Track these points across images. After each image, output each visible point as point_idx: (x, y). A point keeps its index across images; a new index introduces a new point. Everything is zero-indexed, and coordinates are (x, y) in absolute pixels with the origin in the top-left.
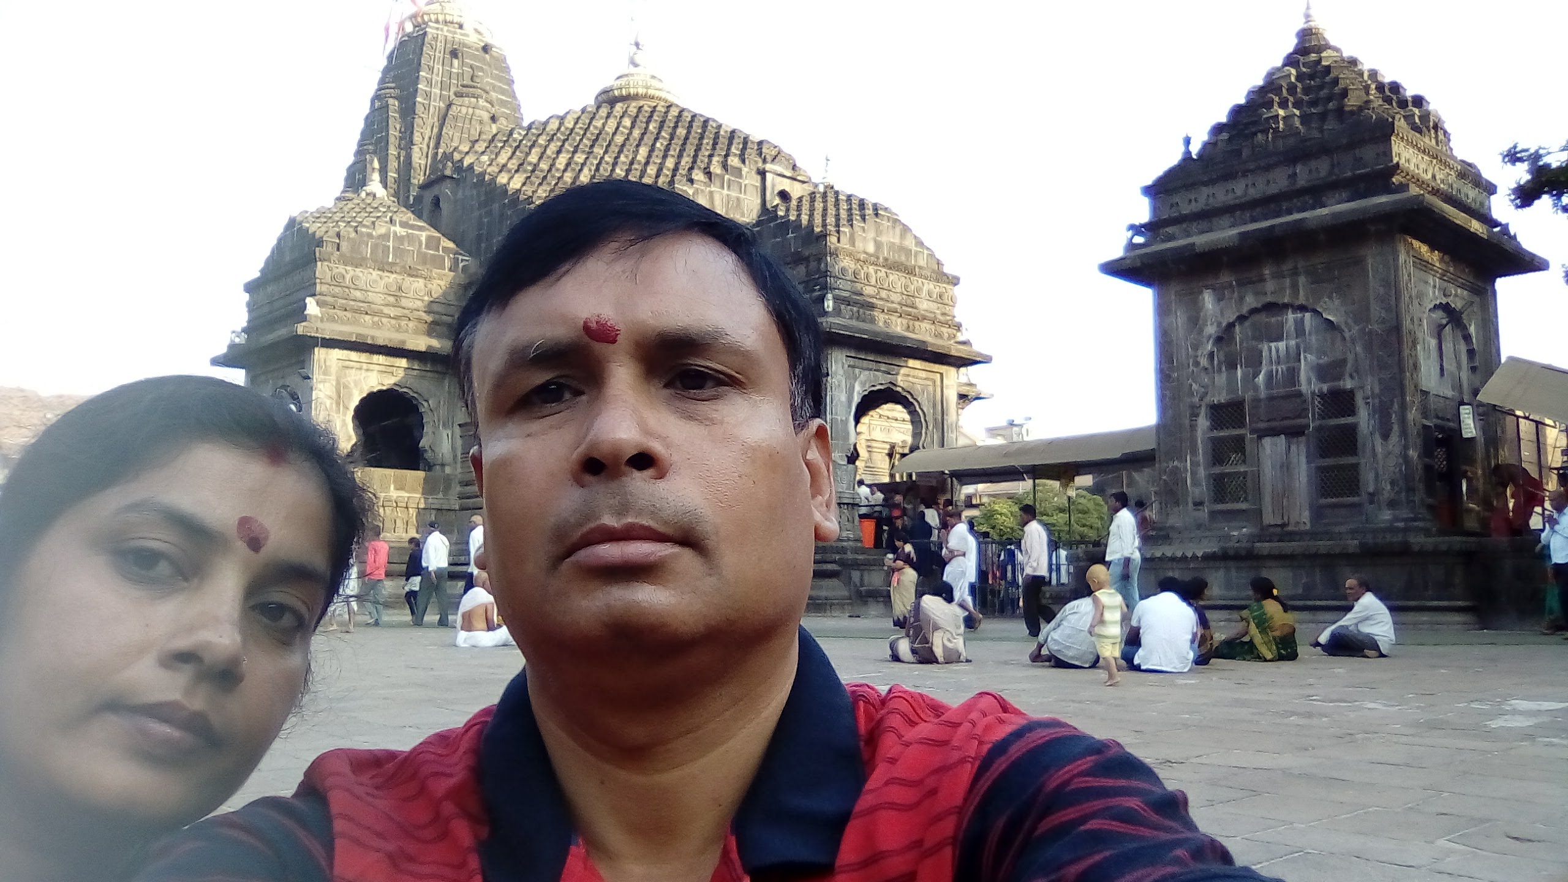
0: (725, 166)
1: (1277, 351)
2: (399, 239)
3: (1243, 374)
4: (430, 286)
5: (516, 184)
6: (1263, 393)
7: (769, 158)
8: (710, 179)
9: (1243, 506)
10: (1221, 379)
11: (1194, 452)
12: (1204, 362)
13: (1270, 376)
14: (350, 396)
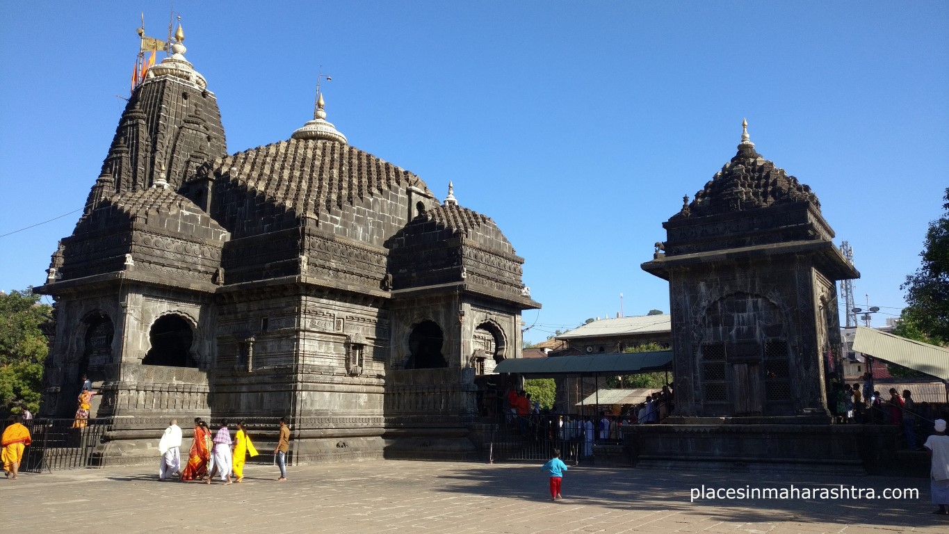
0: (389, 186)
1: (743, 317)
2: (186, 218)
3: (723, 329)
4: (202, 248)
5: (261, 187)
6: (735, 341)
7: (412, 183)
8: (382, 193)
9: (724, 403)
10: (710, 331)
11: (695, 372)
12: (700, 321)
13: (738, 331)
14: (150, 317)
